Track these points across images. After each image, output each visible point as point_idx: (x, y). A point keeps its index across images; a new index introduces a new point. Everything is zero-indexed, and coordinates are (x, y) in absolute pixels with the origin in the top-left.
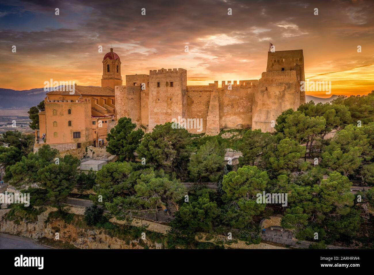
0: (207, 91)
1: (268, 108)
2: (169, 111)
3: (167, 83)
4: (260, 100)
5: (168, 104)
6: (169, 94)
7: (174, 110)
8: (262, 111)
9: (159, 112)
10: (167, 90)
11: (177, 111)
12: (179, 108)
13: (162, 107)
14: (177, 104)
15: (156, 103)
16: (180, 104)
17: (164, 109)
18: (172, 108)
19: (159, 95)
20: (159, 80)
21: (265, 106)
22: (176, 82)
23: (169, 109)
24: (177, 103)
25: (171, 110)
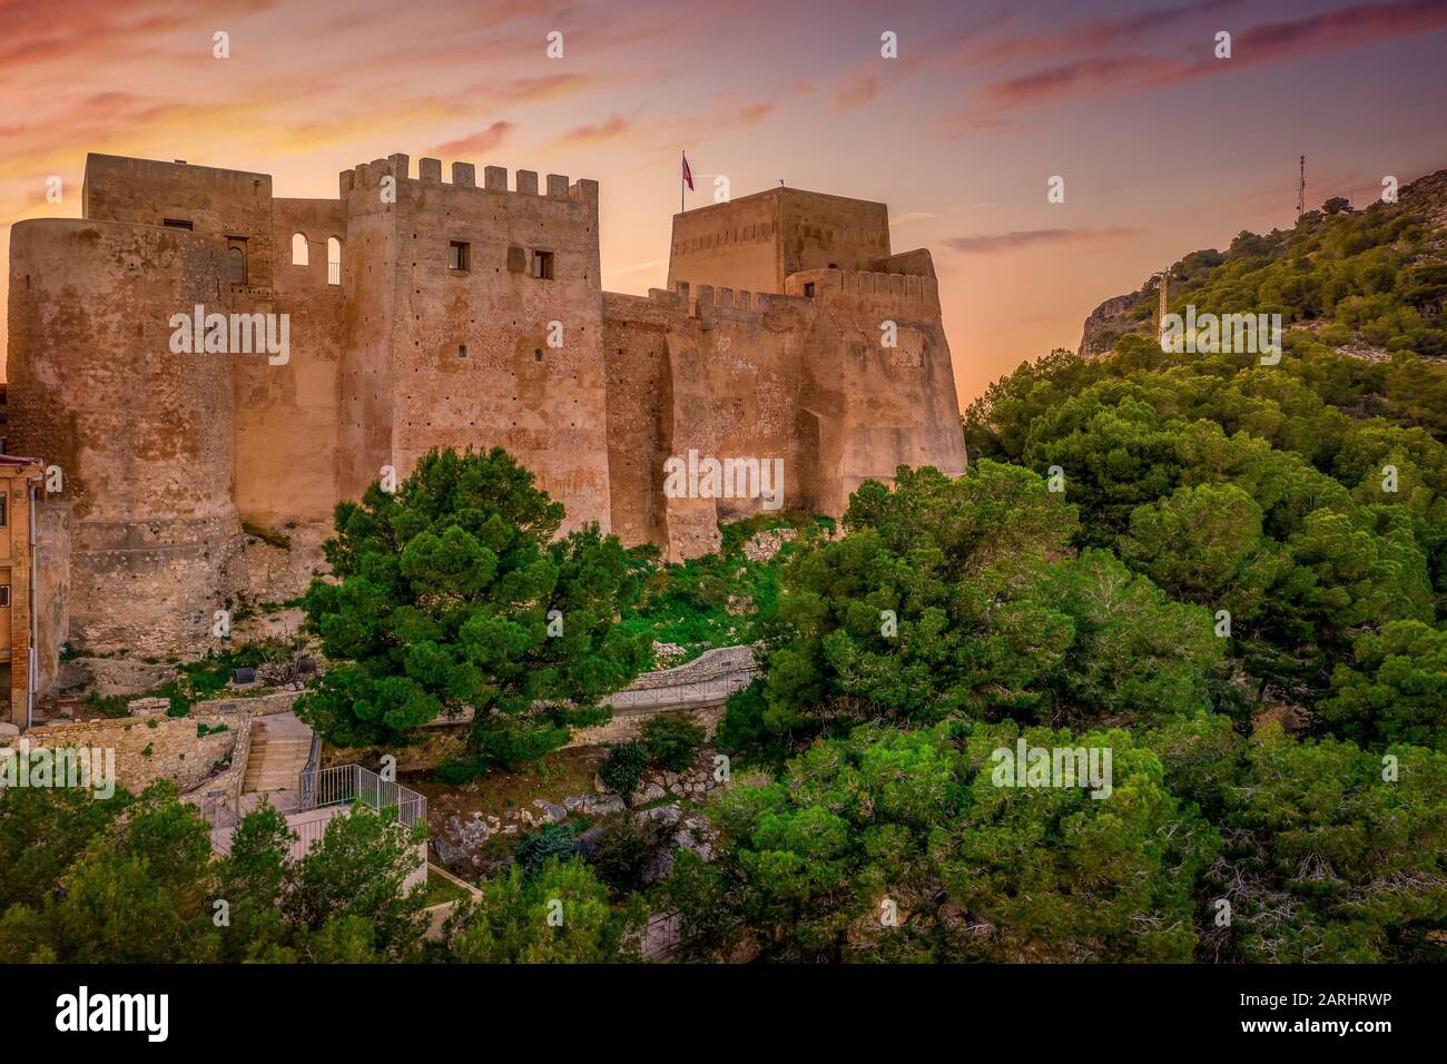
0: (646, 327)
1: (897, 420)
2: (532, 422)
3: (515, 253)
4: (853, 384)
5: (523, 383)
6: (530, 319)
7: (563, 417)
8: (869, 430)
9: (462, 430)
10: (517, 294)
11: (579, 425)
12: (589, 408)
13: (485, 399)
14: (580, 384)
15: (445, 367)
16: (594, 384)
17: (499, 409)
18: (548, 406)
19: (463, 318)
20: (464, 229)
21: (881, 411)
22: (570, 252)
23: (533, 407)
24: (577, 375)
25: (544, 415)
